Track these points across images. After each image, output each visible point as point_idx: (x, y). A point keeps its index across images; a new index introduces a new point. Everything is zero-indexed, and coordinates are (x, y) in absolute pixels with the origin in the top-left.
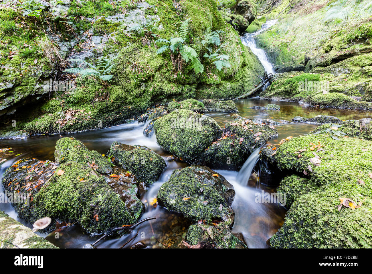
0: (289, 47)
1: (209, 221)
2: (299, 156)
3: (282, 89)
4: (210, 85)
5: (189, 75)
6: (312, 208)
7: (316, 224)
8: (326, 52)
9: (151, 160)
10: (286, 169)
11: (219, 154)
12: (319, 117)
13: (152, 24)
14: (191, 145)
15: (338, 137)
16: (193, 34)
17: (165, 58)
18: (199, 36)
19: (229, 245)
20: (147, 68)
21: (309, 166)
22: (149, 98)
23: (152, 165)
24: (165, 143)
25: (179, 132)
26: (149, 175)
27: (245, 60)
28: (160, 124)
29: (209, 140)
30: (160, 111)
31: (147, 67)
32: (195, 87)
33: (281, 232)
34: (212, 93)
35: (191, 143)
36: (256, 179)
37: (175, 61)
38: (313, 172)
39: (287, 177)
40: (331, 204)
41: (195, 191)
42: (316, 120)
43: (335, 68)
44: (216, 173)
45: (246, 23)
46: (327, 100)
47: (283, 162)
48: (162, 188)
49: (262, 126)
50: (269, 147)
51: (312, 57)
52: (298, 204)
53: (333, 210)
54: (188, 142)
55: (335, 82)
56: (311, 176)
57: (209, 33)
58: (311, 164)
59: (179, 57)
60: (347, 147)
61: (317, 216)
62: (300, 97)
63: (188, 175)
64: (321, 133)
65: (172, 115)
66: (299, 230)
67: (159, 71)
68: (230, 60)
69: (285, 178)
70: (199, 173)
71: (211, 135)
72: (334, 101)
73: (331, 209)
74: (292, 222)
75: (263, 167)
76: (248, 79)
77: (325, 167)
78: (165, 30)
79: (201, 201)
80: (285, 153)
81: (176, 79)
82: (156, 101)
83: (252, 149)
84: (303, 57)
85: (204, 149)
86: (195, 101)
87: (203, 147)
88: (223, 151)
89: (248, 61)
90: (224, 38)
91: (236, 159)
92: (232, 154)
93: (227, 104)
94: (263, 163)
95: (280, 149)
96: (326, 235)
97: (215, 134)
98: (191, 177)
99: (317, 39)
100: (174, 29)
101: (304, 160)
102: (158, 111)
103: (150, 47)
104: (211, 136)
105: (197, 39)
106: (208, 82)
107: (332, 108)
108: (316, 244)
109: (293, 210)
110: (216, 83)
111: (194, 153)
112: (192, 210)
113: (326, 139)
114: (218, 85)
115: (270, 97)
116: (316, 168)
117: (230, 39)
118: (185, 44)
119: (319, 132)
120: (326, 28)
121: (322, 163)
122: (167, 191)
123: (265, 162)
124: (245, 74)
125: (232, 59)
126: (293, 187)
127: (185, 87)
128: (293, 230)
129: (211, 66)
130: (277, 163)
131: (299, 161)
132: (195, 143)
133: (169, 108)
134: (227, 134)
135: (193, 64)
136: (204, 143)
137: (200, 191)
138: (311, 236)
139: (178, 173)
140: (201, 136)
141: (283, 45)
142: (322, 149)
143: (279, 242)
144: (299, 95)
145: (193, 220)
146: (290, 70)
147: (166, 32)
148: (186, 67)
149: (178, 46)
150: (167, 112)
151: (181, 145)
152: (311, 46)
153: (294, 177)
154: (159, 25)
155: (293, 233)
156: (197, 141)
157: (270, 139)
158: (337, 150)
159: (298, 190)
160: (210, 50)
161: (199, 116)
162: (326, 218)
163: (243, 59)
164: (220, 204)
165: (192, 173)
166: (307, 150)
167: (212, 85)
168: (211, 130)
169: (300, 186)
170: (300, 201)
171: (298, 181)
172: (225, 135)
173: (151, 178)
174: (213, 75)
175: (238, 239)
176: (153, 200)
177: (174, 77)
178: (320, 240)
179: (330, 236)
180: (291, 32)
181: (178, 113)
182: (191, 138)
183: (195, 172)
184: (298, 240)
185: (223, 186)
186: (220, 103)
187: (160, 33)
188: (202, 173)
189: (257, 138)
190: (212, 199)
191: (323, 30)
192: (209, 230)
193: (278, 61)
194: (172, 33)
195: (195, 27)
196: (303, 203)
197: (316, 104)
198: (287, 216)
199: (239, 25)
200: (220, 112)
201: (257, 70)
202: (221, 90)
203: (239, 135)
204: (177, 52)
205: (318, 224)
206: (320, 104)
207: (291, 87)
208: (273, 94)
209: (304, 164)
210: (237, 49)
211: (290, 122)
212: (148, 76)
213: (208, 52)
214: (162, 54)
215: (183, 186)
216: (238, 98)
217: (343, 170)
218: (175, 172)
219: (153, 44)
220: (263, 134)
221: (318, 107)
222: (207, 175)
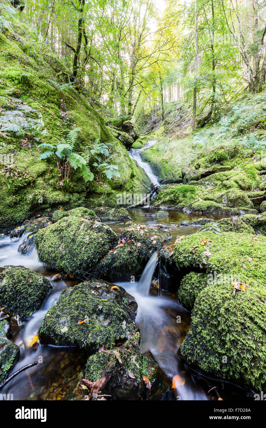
0: (169, 163)
1: (112, 345)
2: (194, 251)
3: (168, 198)
4: (101, 194)
5: (78, 183)
6: (213, 298)
7: (219, 314)
8: (197, 169)
9: (31, 281)
10: (184, 266)
11: (117, 264)
12: (200, 220)
13: (35, 128)
14: (84, 256)
15: (219, 232)
16: (81, 143)
17: (50, 164)
18: (88, 145)
19: (140, 366)
20: (26, 173)
21: (204, 260)
22: (27, 207)
23: (31, 288)
24: (50, 258)
25: (68, 242)
26: (27, 304)
27: (133, 171)
28: (44, 236)
29: (105, 249)
30: (43, 222)
31: (27, 171)
32: (84, 195)
33: (190, 335)
34: (103, 202)
35: (84, 254)
36: (156, 286)
37: (62, 167)
38: (207, 264)
39: (185, 275)
40: (227, 291)
41: (93, 310)
42: (199, 223)
43: (204, 181)
44: (116, 285)
45: (131, 140)
46: (203, 207)
47: (181, 260)
48: (48, 315)
49: (156, 230)
50: (166, 249)
51: (187, 173)
52: (200, 299)
53: (230, 295)
54: (80, 253)
55: (207, 193)
56: (206, 269)
57: (98, 143)
58: (204, 257)
59: (66, 164)
60: (228, 239)
61: (219, 305)
62: (183, 205)
63: (82, 292)
64: (206, 231)
65: (59, 224)
66: (205, 326)
67: (42, 177)
68: (119, 171)
69: (184, 277)
70: (96, 289)
71: (107, 242)
72: (209, 208)
73: (228, 295)
74: (198, 320)
75: (162, 271)
76: (137, 189)
77: (215, 258)
78: (50, 135)
79: (100, 322)
80: (181, 251)
81: (63, 186)
82: (37, 211)
83: (149, 254)
84: (180, 172)
85: (100, 259)
86: (85, 209)
87: (98, 257)
88: (121, 260)
89: (136, 172)
90: (112, 151)
91: (135, 266)
92: (131, 261)
93: (120, 212)
94: (162, 267)
95: (176, 249)
96: (229, 323)
97: (111, 242)
98: (86, 294)
99: (188, 158)
100: (61, 136)
101: (199, 255)
102: (40, 222)
103: (31, 150)
104: (106, 244)
105: (86, 148)
106: (99, 191)
107: (208, 213)
108: (223, 336)
109: (197, 306)
110: (106, 192)
111: (88, 265)
112: (90, 335)
113: (211, 235)
114: (109, 194)
115: (159, 206)
116: (209, 260)
117: (118, 151)
118: (73, 152)
119: (205, 230)
120: (193, 150)
121: (213, 255)
122: (56, 317)
123: (163, 266)
124: (134, 185)
125: (121, 170)
126: (193, 284)
127: (73, 195)
128: (201, 328)
129: (100, 175)
130: (175, 262)
131: (194, 256)
132: (89, 253)
133: (54, 218)
134: (123, 241)
135: (82, 172)
136: (99, 253)
137: (99, 310)
138: (217, 329)
139: (70, 292)
140: (96, 245)
141: (164, 162)
142: (210, 243)
143: (190, 347)
144: (182, 204)
145: (92, 349)
146: (171, 182)
147: (51, 137)
148: (74, 174)
149: (65, 152)
150: (51, 222)
151: (71, 259)
152: (185, 164)
153: (192, 274)
154: (43, 129)
155: (201, 332)
156: (91, 250)
157: (165, 241)
158: (221, 242)
159: (198, 285)
160: (100, 160)
161: (92, 223)
162: (226, 305)
163: (131, 171)
164: (123, 321)
165: (87, 289)
166: (199, 246)
167: (102, 194)
168: (106, 237)
169: (199, 282)
170: (201, 295)
171: (196, 276)
172: (122, 242)
173: (30, 307)
174: (104, 184)
175: (147, 359)
176: (33, 339)
177: (60, 184)
178: (225, 329)
179: (233, 322)
180: (168, 152)
181: (67, 221)
182: (83, 248)
183: (91, 288)
184: (206, 338)
185: (124, 299)
186: (112, 211)
187: (44, 138)
188: (99, 287)
189: (154, 241)
190: (114, 316)
191: (191, 152)
192: (116, 352)
193: (161, 174)
194: (58, 139)
195: (83, 136)
196: (204, 297)
197: (196, 211)
198: (193, 315)
199: (125, 141)
200: (113, 220)
201: (144, 181)
202: (112, 199)
203: (135, 240)
204: (64, 159)
205: (221, 313)
206: (198, 210)
207: (175, 196)
208: (161, 203)
209: (199, 259)
210: (125, 161)
211: (179, 226)
212: (27, 181)
213: (97, 161)
214: (46, 159)
215: (78, 306)
216: (130, 208)
217: (229, 258)
218: (65, 291)
219: (35, 147)
220: (159, 237)
221: (198, 213)
222: (105, 289)
